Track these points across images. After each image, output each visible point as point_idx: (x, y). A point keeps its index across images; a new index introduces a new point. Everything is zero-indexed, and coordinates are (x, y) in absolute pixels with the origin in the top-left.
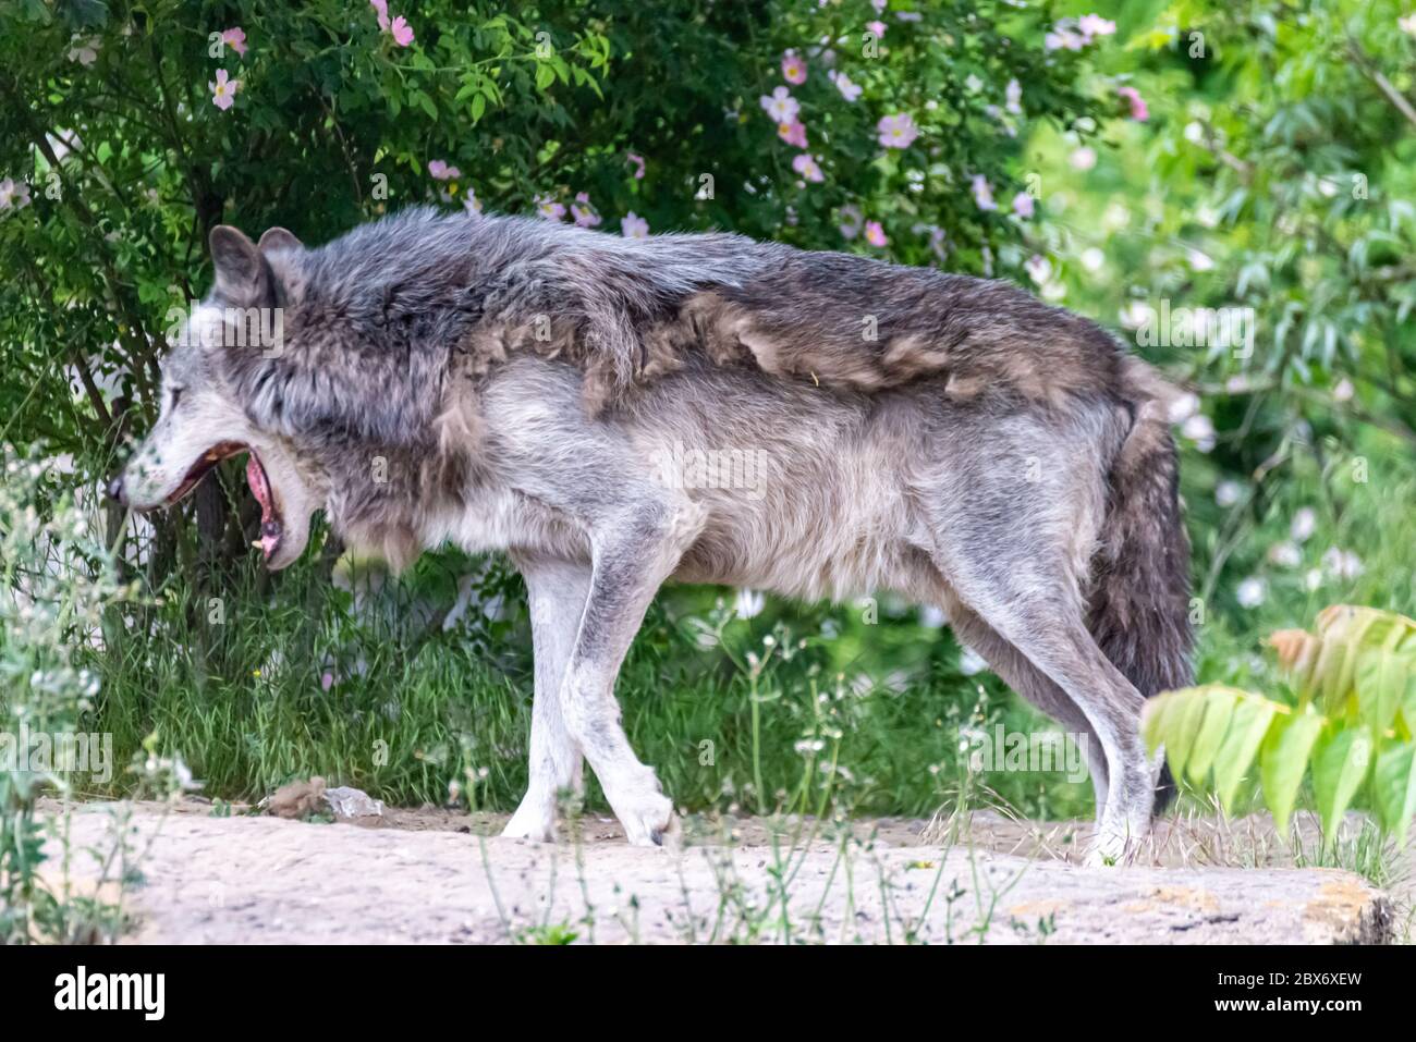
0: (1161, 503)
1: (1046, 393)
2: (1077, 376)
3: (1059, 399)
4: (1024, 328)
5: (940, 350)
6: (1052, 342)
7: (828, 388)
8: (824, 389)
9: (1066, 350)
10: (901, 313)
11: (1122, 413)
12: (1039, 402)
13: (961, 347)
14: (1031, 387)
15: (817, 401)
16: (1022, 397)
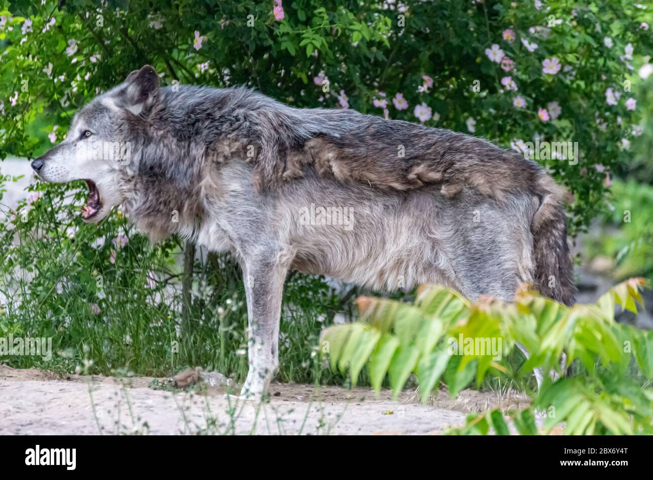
0: (556, 243)
1: (493, 191)
2: (508, 183)
3: (500, 195)
4: (482, 161)
5: (438, 171)
6: (497, 167)
7: (378, 188)
8: (375, 188)
9: (504, 171)
10: (421, 152)
11: (536, 200)
12: (490, 197)
13: (449, 171)
14: (485, 189)
15: (372, 194)
16: (481, 194)
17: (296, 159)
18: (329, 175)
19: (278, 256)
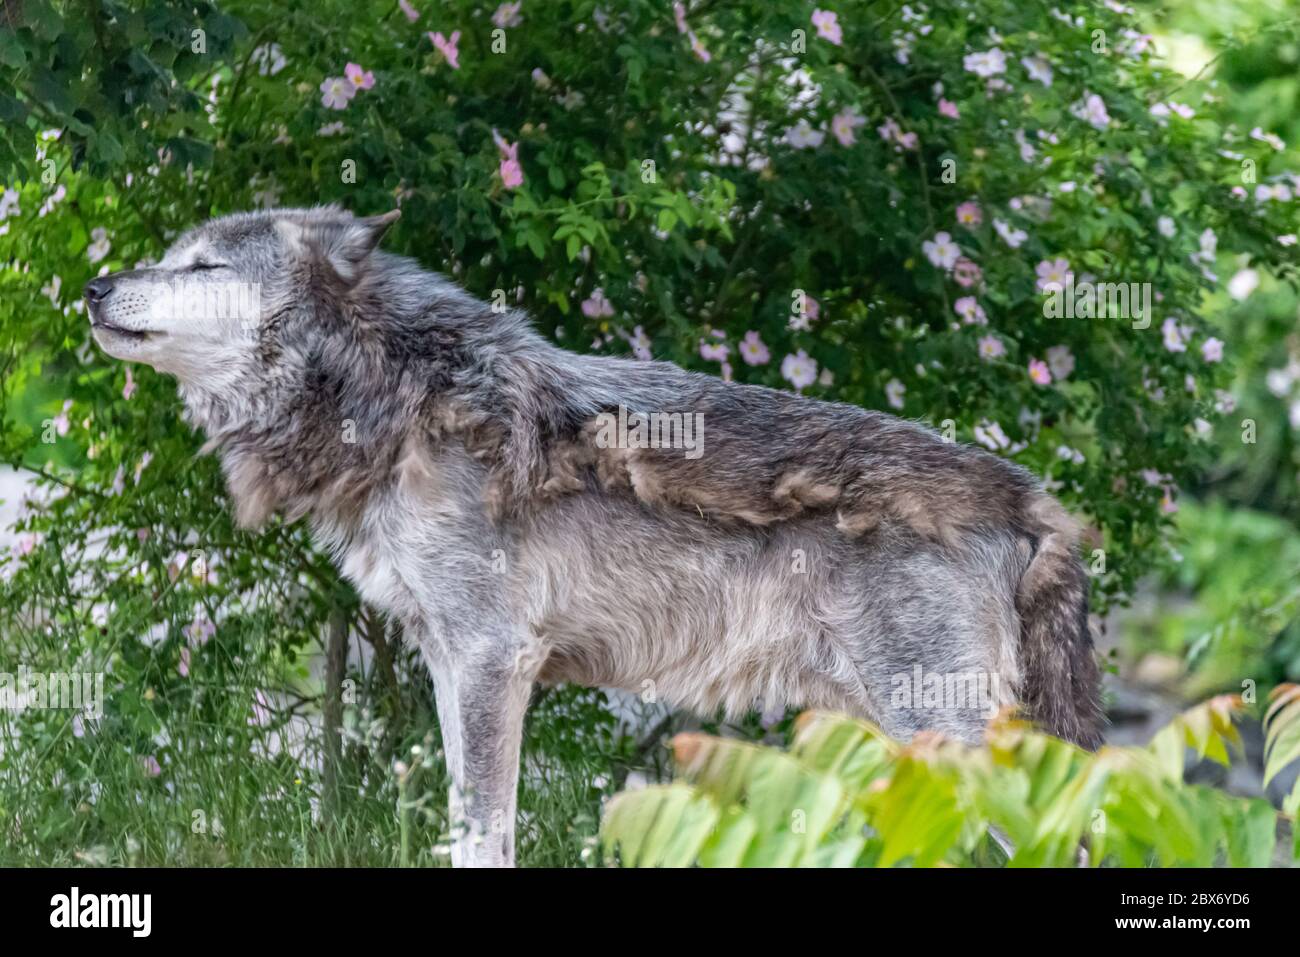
0: (1066, 629)
1: (938, 528)
2: (970, 513)
3: (952, 535)
4: (917, 469)
5: (834, 485)
6: (946, 481)
7: (714, 521)
8: (711, 521)
9: (960, 489)
10: (799, 449)
11: (1024, 545)
12: (933, 540)
13: (852, 487)
14: (923, 524)
15: (703, 532)
16: (915, 535)
17: (567, 454)
18: (624, 491)
19: (517, 659)
